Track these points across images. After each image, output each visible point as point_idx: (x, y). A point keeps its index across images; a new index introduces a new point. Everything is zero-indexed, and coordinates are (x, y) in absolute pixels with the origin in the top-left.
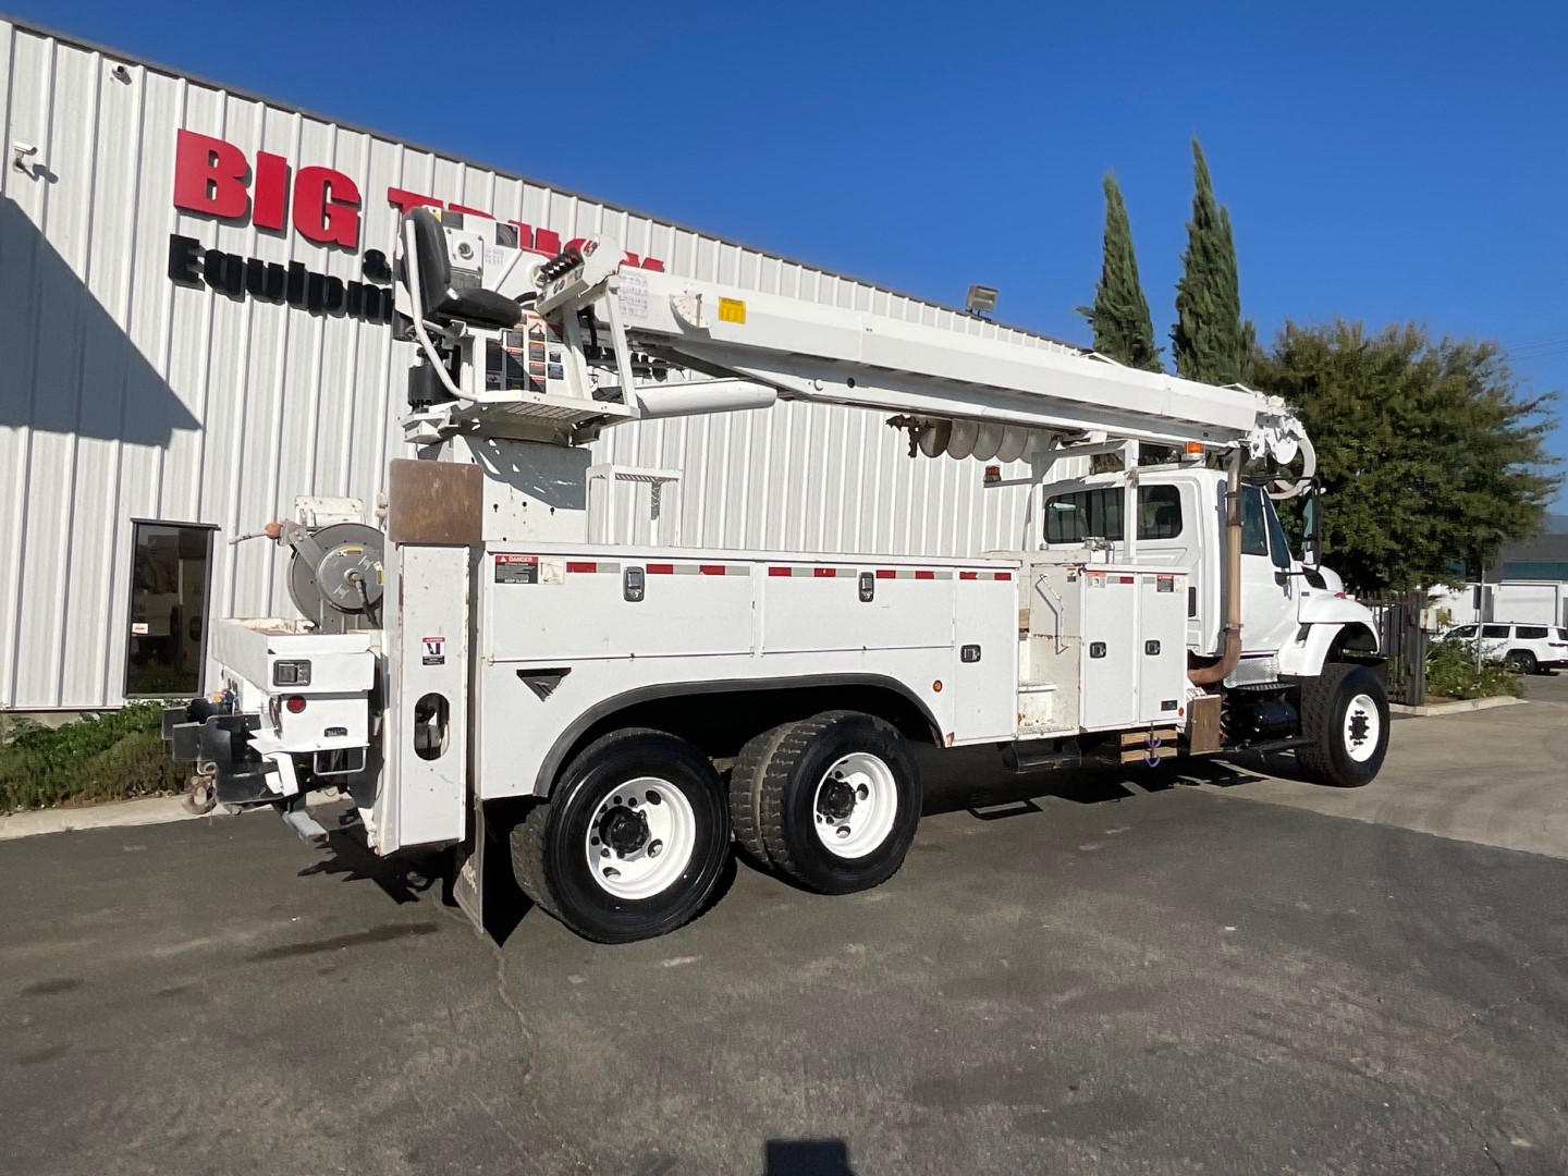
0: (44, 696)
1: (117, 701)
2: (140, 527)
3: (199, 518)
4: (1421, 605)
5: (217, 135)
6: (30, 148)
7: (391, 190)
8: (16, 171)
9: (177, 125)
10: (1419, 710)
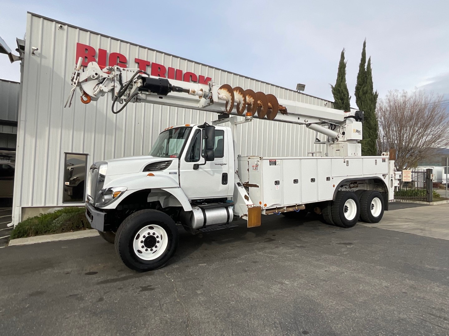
0: (41, 203)
1: (61, 204)
2: (67, 154)
3: (83, 151)
4: (431, 172)
5: (88, 44)
6: (36, 48)
7: (136, 59)
8: (32, 55)
9: (77, 42)
10: (431, 203)
